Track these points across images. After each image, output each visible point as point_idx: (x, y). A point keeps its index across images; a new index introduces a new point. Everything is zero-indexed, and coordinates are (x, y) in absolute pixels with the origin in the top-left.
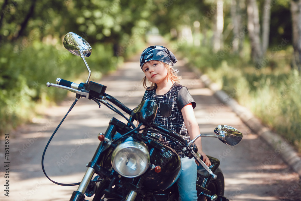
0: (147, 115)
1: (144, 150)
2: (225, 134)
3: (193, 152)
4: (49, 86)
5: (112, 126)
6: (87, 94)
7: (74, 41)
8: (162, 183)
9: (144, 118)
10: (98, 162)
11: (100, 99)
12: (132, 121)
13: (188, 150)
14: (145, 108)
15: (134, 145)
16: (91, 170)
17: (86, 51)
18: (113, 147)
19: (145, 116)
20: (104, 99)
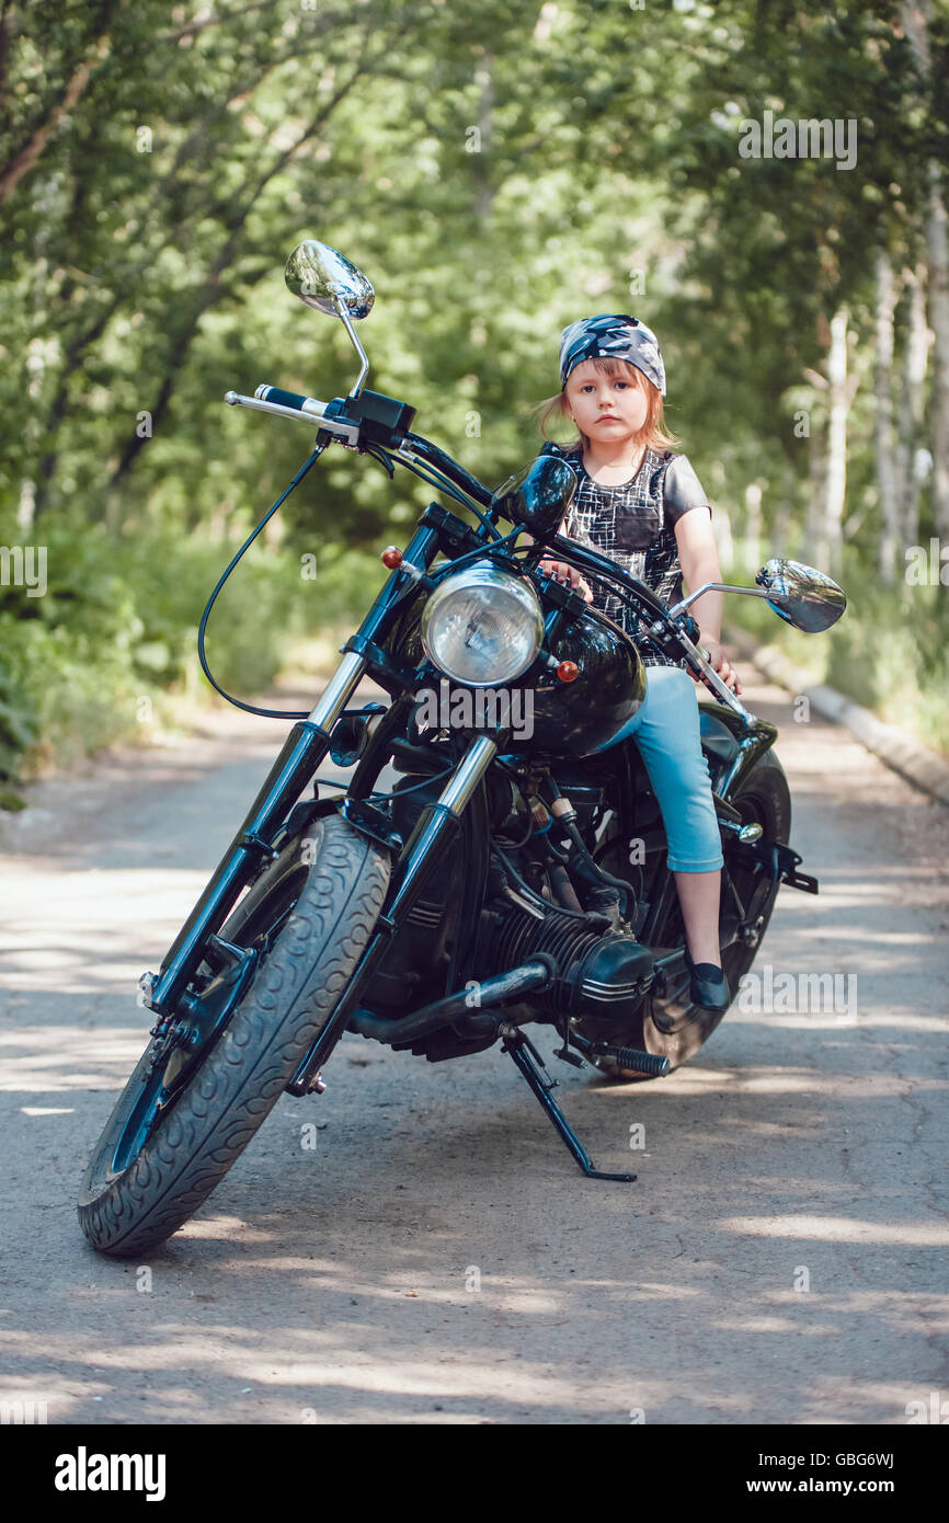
0: (542, 500)
1: (529, 601)
2: (791, 589)
3: (682, 638)
4: (233, 404)
5: (426, 530)
6: (353, 432)
7: (322, 270)
8: (578, 730)
9: (531, 509)
10: (380, 637)
11: (393, 449)
12: (495, 521)
13: (668, 630)
14: (534, 481)
15: (494, 582)
16: (353, 660)
17: (356, 299)
18: (427, 587)
19: (534, 502)
20: (405, 449)
